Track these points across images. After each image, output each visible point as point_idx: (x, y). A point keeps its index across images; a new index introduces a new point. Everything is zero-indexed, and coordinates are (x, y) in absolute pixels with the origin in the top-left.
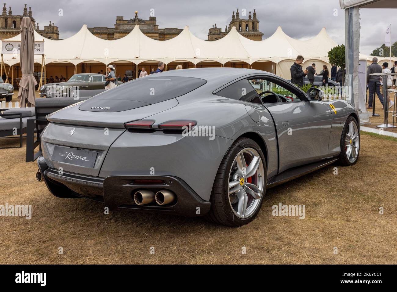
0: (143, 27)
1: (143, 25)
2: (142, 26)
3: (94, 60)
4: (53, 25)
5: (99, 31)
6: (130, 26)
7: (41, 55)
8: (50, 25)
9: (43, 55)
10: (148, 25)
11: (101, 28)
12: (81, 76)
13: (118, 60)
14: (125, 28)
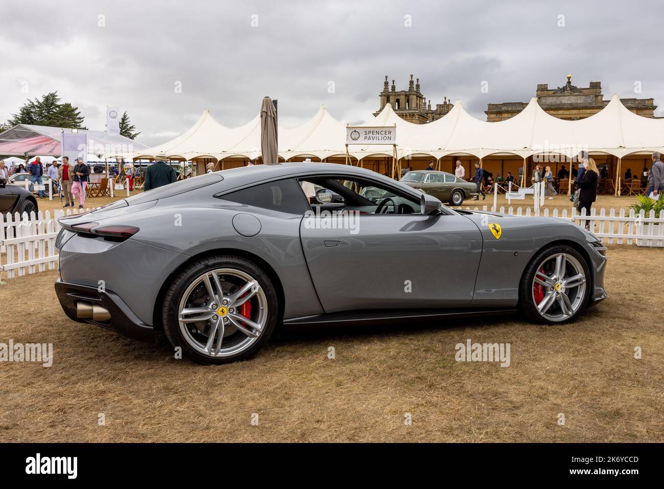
0: (577, 99)
1: (576, 95)
2: (576, 97)
3: (464, 152)
4: (449, 102)
5: (509, 109)
6: (557, 99)
7: (392, 145)
8: (445, 103)
9: (395, 145)
10: (587, 95)
11: (514, 103)
12: (415, 175)
13: (497, 151)
14: (549, 103)
